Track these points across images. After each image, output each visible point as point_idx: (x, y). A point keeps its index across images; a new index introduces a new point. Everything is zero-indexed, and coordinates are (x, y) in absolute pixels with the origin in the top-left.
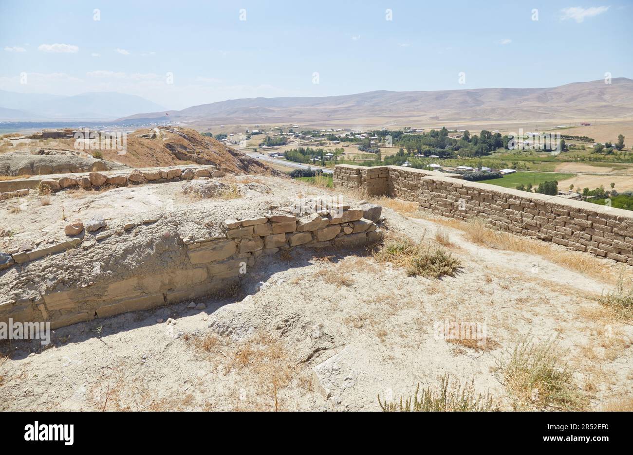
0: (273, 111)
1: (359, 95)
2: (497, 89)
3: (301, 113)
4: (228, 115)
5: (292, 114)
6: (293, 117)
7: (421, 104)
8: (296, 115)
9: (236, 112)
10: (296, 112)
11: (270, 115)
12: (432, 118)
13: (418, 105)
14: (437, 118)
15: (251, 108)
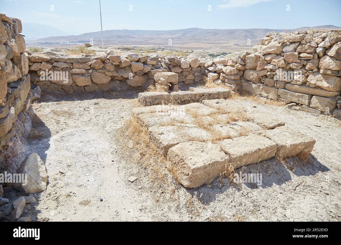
0: (135, 38)
1: (183, 30)
2: (262, 29)
3: (152, 39)
4: (108, 39)
5: (147, 39)
6: (148, 41)
7: (221, 37)
8: (149, 40)
9: (112, 37)
10: (149, 38)
11: (134, 40)
12: (236, 45)
13: (219, 37)
14: (238, 45)
15: (121, 35)
